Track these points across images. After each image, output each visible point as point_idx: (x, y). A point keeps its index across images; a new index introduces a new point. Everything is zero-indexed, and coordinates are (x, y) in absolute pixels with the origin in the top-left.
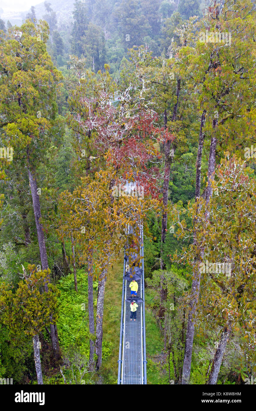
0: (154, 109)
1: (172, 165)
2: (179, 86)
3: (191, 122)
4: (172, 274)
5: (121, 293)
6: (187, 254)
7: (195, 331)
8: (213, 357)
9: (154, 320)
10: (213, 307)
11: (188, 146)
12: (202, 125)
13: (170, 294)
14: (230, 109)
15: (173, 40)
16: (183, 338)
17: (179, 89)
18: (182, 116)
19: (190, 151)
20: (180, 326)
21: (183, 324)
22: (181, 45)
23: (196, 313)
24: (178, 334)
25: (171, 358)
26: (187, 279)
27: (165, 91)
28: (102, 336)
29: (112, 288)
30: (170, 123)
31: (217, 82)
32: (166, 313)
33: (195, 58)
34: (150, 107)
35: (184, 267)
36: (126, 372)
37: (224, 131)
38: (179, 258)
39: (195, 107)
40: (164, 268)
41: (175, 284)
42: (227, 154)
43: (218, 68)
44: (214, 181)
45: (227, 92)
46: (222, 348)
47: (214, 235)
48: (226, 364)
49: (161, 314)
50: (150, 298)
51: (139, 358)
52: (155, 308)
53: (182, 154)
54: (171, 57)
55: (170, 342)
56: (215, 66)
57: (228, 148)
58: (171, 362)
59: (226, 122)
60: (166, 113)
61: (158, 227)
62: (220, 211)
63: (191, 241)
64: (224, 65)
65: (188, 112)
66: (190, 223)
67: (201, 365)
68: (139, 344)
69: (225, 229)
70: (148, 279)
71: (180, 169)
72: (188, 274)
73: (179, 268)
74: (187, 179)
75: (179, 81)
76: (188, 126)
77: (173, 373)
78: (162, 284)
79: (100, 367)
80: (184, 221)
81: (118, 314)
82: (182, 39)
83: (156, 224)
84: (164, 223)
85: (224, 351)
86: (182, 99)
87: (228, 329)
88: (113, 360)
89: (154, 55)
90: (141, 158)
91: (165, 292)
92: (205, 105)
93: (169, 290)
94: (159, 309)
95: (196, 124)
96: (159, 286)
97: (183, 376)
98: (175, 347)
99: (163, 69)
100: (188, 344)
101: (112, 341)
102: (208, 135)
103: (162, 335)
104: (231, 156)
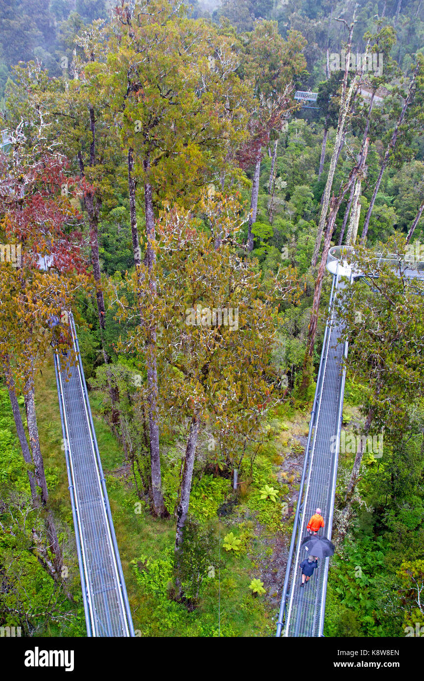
0: (63, 152)
1: (100, 225)
2: (92, 117)
3: (117, 165)
4: (120, 366)
5: (58, 404)
6: (134, 339)
7: (160, 429)
8: (184, 455)
9: (108, 428)
10: (177, 397)
11: (117, 198)
12: (130, 169)
13: (122, 392)
14: (163, 145)
15: (75, 52)
16: (146, 441)
17: (93, 121)
18: (102, 159)
19: (121, 205)
20: (140, 429)
21: (144, 426)
22: (87, 60)
23: (157, 409)
24: (139, 439)
25: (136, 467)
26: (140, 370)
27: (76, 125)
28: (42, 462)
29: (45, 400)
30: (87, 168)
31: (141, 110)
32: (120, 417)
33: (108, 77)
34: (56, 149)
35: (135, 355)
36: (81, 498)
37: (159, 175)
38: (125, 345)
39: (118, 145)
40: (109, 361)
41: (127, 379)
42: (166, 204)
43: (140, 91)
44: (155, 241)
45: (156, 122)
46: (193, 442)
47: (164, 309)
48: (200, 458)
49: (115, 420)
50: (98, 402)
51: (95, 477)
52: (106, 413)
53: (110, 210)
54: (76, 78)
55: (131, 449)
56: (136, 88)
57: (167, 195)
58: (137, 472)
59: (161, 162)
60: (80, 156)
61: (93, 310)
62: (168, 279)
63: (139, 321)
64: (147, 87)
65: (111, 153)
66: (132, 299)
67: (173, 466)
68: (92, 461)
69: (177, 299)
70: (91, 380)
71: (111, 229)
72: (139, 364)
73: (128, 358)
74: (122, 242)
75: (92, 111)
76: (113, 172)
77: (140, 484)
78: (109, 382)
79: (47, 500)
80: (124, 298)
81: (59, 431)
82: (87, 51)
83: (91, 306)
84: (100, 304)
85: (195, 444)
86: (100, 135)
87: (197, 419)
88: (63, 487)
89: (50, 74)
90: (53, 222)
91: (115, 391)
92: (130, 142)
93: (120, 388)
94: (112, 413)
95: (123, 167)
96: (107, 385)
97: (153, 483)
98: (138, 454)
99: (66, 95)
100: (153, 446)
101: (58, 465)
102: (140, 180)
103: (120, 443)
104: (171, 206)
